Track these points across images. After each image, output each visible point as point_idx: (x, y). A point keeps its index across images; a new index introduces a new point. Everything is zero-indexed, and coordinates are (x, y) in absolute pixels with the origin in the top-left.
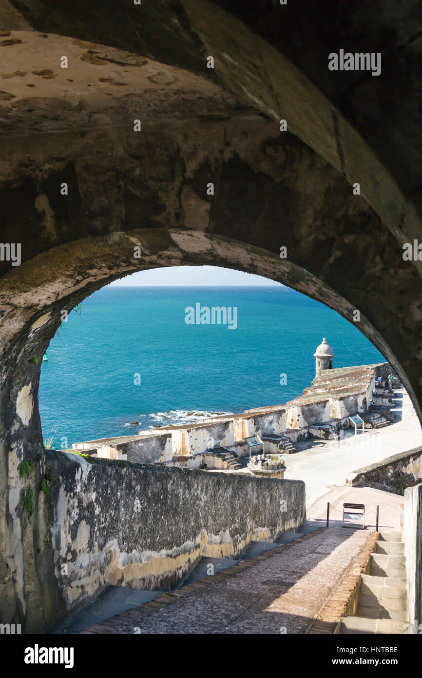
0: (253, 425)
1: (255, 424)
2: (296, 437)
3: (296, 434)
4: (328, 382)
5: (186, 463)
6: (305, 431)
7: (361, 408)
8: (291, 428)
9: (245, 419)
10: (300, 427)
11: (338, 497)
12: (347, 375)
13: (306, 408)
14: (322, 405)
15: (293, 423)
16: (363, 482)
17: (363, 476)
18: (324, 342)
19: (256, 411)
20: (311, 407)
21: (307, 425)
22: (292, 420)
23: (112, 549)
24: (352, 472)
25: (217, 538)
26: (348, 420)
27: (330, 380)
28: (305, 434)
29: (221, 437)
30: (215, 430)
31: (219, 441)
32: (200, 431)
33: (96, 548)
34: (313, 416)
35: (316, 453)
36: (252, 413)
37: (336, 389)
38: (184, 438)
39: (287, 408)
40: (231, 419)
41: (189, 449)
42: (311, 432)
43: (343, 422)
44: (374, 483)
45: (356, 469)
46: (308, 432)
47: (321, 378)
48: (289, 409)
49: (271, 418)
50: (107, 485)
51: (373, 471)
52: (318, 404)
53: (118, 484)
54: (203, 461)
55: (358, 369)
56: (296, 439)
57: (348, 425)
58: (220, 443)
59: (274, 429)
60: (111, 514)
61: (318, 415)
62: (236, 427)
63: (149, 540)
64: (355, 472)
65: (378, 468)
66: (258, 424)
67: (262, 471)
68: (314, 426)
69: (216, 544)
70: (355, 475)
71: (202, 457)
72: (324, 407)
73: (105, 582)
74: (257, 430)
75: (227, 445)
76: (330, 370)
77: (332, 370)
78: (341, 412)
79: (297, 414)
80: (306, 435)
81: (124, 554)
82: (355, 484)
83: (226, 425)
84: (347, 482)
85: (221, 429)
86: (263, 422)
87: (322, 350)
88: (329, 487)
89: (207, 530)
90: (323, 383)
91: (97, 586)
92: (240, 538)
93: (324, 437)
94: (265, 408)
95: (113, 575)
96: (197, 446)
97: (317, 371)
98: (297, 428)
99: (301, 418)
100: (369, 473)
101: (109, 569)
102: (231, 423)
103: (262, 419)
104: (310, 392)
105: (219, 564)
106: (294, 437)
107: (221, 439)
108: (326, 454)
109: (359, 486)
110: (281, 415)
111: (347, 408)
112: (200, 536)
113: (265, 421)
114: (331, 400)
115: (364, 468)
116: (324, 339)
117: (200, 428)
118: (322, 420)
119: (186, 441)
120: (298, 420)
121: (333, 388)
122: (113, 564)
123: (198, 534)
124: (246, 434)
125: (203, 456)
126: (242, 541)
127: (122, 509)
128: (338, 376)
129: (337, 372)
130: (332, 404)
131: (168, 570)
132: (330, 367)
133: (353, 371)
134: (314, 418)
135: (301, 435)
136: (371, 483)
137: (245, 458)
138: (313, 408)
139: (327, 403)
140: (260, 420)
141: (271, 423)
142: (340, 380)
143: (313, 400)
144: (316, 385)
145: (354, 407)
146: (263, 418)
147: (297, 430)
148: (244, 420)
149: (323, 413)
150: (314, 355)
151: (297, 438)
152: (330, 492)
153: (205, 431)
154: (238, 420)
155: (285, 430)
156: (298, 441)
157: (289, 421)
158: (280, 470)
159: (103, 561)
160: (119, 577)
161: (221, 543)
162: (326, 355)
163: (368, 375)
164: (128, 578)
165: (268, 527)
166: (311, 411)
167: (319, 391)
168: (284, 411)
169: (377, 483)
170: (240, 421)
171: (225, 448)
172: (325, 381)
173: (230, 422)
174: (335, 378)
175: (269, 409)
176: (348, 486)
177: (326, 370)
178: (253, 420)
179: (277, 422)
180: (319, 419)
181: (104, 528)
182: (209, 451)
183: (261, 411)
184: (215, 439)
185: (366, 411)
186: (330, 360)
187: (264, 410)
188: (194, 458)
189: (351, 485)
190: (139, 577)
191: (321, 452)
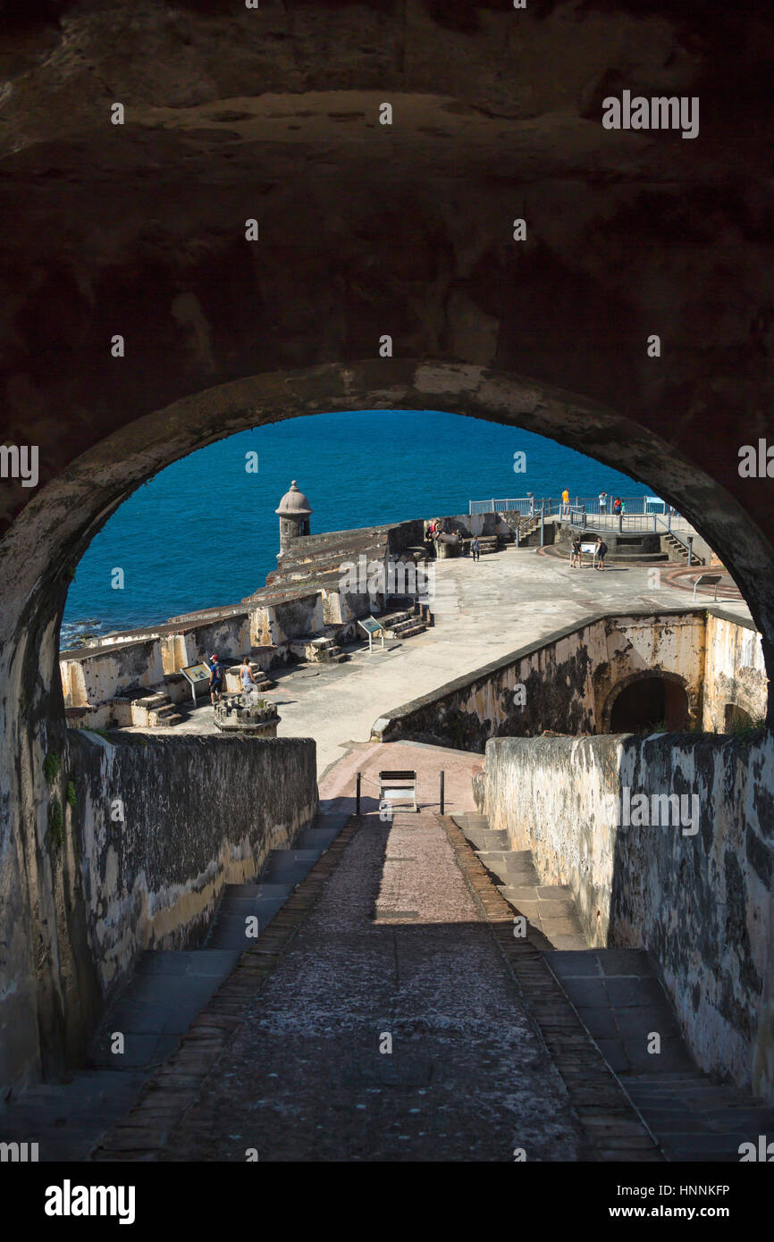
0: (193, 644)
1: (197, 643)
2: (269, 661)
3: (268, 656)
4: (308, 561)
5: (81, 720)
6: (284, 649)
7: (375, 604)
8: (257, 645)
9: (180, 634)
10: (273, 644)
11: (362, 762)
12: (340, 547)
13: (284, 609)
14: (310, 601)
15: (262, 637)
16: (400, 733)
17: (399, 723)
18: (293, 487)
19: (191, 619)
20: (291, 607)
21: (286, 638)
22: (260, 631)
23: (141, 888)
24: (381, 717)
25: (238, 850)
26: (354, 626)
27: (311, 556)
28: (283, 655)
29: (140, 669)
30: (129, 658)
31: (137, 677)
32: (104, 661)
33: (125, 890)
34: (294, 622)
35: (309, 687)
36: (188, 623)
37: (325, 573)
38: (76, 676)
39: (250, 610)
40: (154, 636)
41: (84, 695)
42: (293, 651)
43: (345, 631)
44: (416, 733)
45: (386, 710)
46: (289, 651)
47: (295, 553)
48: (253, 611)
49: (224, 630)
50: (131, 780)
51: (413, 713)
52: (303, 600)
53: (142, 776)
54: (111, 715)
55: (357, 534)
56: (268, 665)
57: (355, 635)
58: (138, 680)
59: (230, 650)
60: (136, 830)
61: (304, 619)
62: (163, 649)
63: (174, 866)
64: (385, 717)
65: (422, 709)
66: (203, 643)
67: (239, 725)
68: (297, 641)
69: (237, 860)
70: (387, 722)
71: (109, 707)
72: (314, 605)
73: (137, 944)
74: (202, 652)
75: (151, 682)
76: (307, 537)
77: (311, 537)
78: (342, 613)
79: (268, 621)
80: (285, 657)
81: (152, 894)
82: (388, 737)
83: (148, 646)
84: (373, 734)
85: (139, 655)
86: (212, 638)
87: (289, 502)
88: (343, 745)
89: (228, 838)
90: (300, 563)
91: (129, 953)
92: (259, 847)
93: (316, 658)
94: (205, 612)
95: (144, 933)
96: (99, 688)
97: (283, 541)
98: (270, 644)
99: (277, 629)
100: (408, 716)
101: (140, 924)
102: (156, 643)
103: (209, 633)
104: (278, 580)
105: (260, 895)
106: (266, 662)
107: (141, 673)
108: (324, 687)
109: (394, 739)
110: (241, 625)
111: (351, 607)
112: (222, 850)
113: (215, 636)
114: (323, 591)
115: (400, 708)
116: (293, 482)
117: (103, 655)
118: (310, 628)
119: (78, 682)
120: (270, 631)
121: (320, 571)
122: (143, 914)
123: (220, 846)
124: (182, 661)
125: (112, 706)
126: (262, 851)
127: (147, 820)
128: (324, 548)
129: (320, 542)
130: (325, 600)
131: (195, 914)
132: (306, 532)
133: (350, 539)
134: (297, 625)
135: (275, 656)
136: (412, 734)
137: (185, 704)
138: (294, 608)
139: (318, 599)
140: (206, 635)
141: (224, 638)
142: (329, 555)
143: (289, 595)
144: (287, 566)
145: (362, 602)
146: (211, 630)
147: (269, 649)
148: (178, 636)
149: (312, 615)
150: (277, 511)
151: (271, 662)
152: (347, 754)
153: (112, 661)
154: (167, 636)
155: (249, 650)
156: (272, 668)
157: (254, 632)
158: (271, 723)
159: (133, 911)
160: (150, 935)
161: (242, 858)
162: (297, 511)
163: (378, 546)
164: (159, 936)
165: (284, 823)
166: (292, 613)
167: (297, 577)
168: (246, 616)
169: (422, 733)
170: (171, 638)
171: (148, 689)
172: (303, 558)
173: (154, 641)
174: (318, 553)
175: (215, 615)
176: (375, 742)
177: (301, 539)
178: (194, 636)
179: (236, 636)
180: (306, 627)
181: (131, 854)
182: (121, 696)
183: (200, 617)
184: (130, 674)
185: (382, 608)
186: (305, 520)
187: (206, 616)
188: (96, 711)
189: (381, 739)
190: (169, 932)
191: (317, 686)
